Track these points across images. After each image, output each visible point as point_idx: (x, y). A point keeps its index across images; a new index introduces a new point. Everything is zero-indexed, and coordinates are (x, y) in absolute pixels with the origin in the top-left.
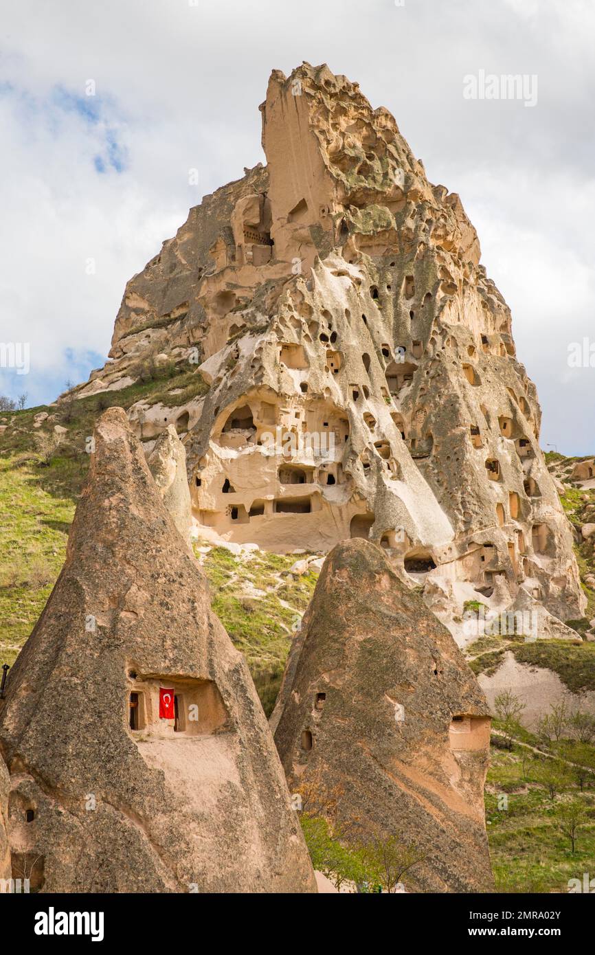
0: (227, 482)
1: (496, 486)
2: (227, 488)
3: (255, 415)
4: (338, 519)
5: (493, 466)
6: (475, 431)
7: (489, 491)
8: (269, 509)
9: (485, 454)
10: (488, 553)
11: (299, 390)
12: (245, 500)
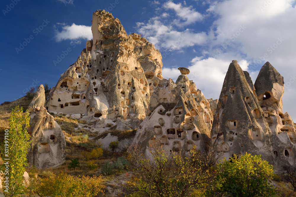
0: (59, 99)
1: (122, 98)
2: (59, 100)
3: (68, 83)
4: (84, 106)
5: (123, 93)
6: (119, 85)
7: (119, 98)
8: (69, 104)
9: (121, 90)
10: (117, 112)
11: (78, 77)
12: (63, 103)
